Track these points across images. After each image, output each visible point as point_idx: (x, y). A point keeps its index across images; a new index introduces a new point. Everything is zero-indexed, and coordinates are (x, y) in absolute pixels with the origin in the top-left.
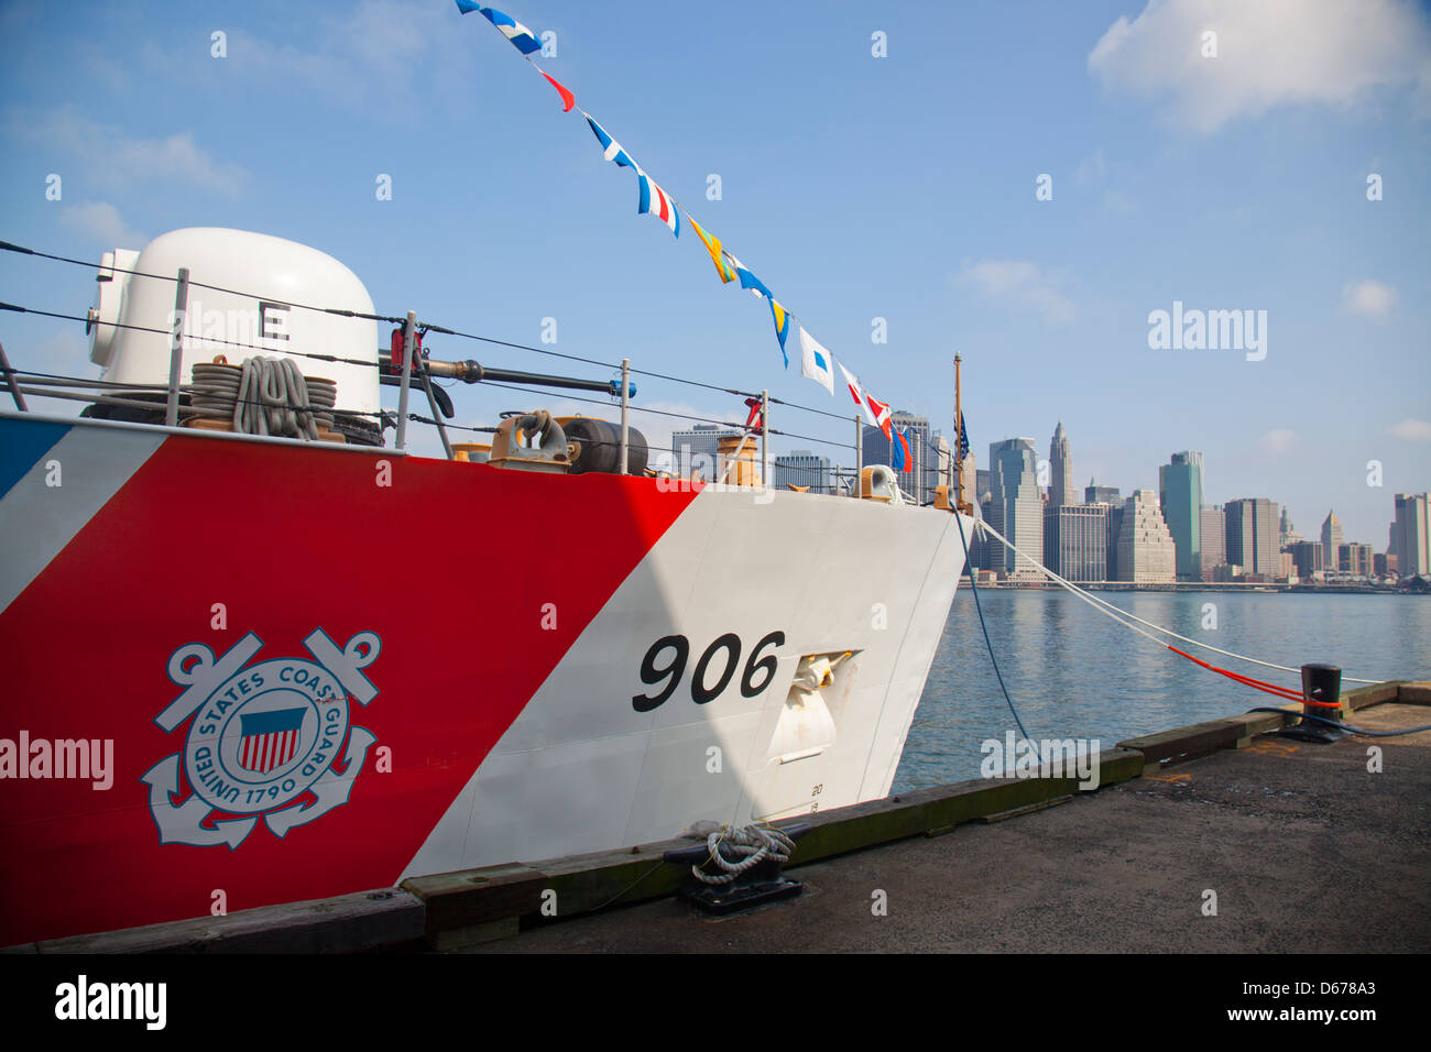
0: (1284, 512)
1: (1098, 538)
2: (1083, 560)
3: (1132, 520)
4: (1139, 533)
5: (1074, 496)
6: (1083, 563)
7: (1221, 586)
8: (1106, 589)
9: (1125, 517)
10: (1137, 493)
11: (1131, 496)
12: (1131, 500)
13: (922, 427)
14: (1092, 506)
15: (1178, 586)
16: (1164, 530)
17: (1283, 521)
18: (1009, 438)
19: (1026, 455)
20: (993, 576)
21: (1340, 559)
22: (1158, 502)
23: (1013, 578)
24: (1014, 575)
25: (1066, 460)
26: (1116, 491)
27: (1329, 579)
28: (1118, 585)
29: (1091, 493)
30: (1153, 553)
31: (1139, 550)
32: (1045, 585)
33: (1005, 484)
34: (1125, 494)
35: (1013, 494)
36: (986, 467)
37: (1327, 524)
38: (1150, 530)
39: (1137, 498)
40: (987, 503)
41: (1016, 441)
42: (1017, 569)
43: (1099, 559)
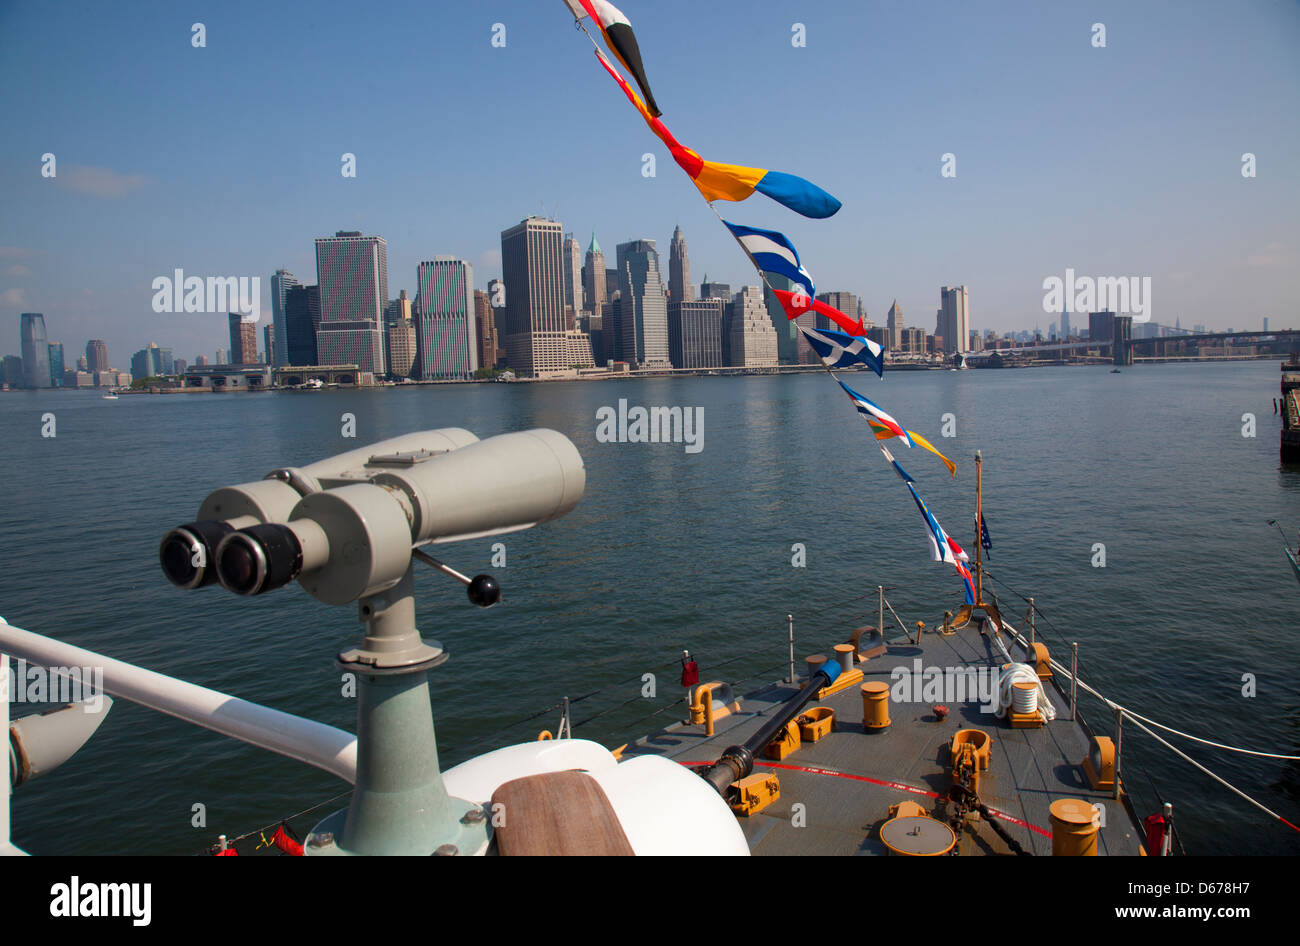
0: (860, 303)
1: (714, 330)
2: (702, 349)
3: (742, 313)
4: (747, 325)
5: (692, 293)
6: (702, 352)
7: (814, 368)
8: (723, 374)
9: (736, 310)
10: (745, 289)
11: (739, 291)
12: (740, 296)
13: (557, 231)
14: (708, 301)
15: (781, 369)
16: (768, 319)
17: (859, 309)
18: (633, 240)
19: (650, 255)
20: (626, 367)
21: (902, 342)
22: (762, 297)
23: (643, 368)
24: (644, 365)
25: (685, 260)
26: (727, 287)
27: (896, 358)
28: (732, 371)
29: (706, 289)
30: (760, 340)
31: (749, 339)
32: (671, 372)
33: (633, 282)
34: (734, 290)
35: (640, 292)
36: (614, 266)
37: (892, 312)
38: (757, 322)
39: (745, 293)
40: (618, 301)
41: (640, 242)
42: (647, 359)
43: (715, 348)
